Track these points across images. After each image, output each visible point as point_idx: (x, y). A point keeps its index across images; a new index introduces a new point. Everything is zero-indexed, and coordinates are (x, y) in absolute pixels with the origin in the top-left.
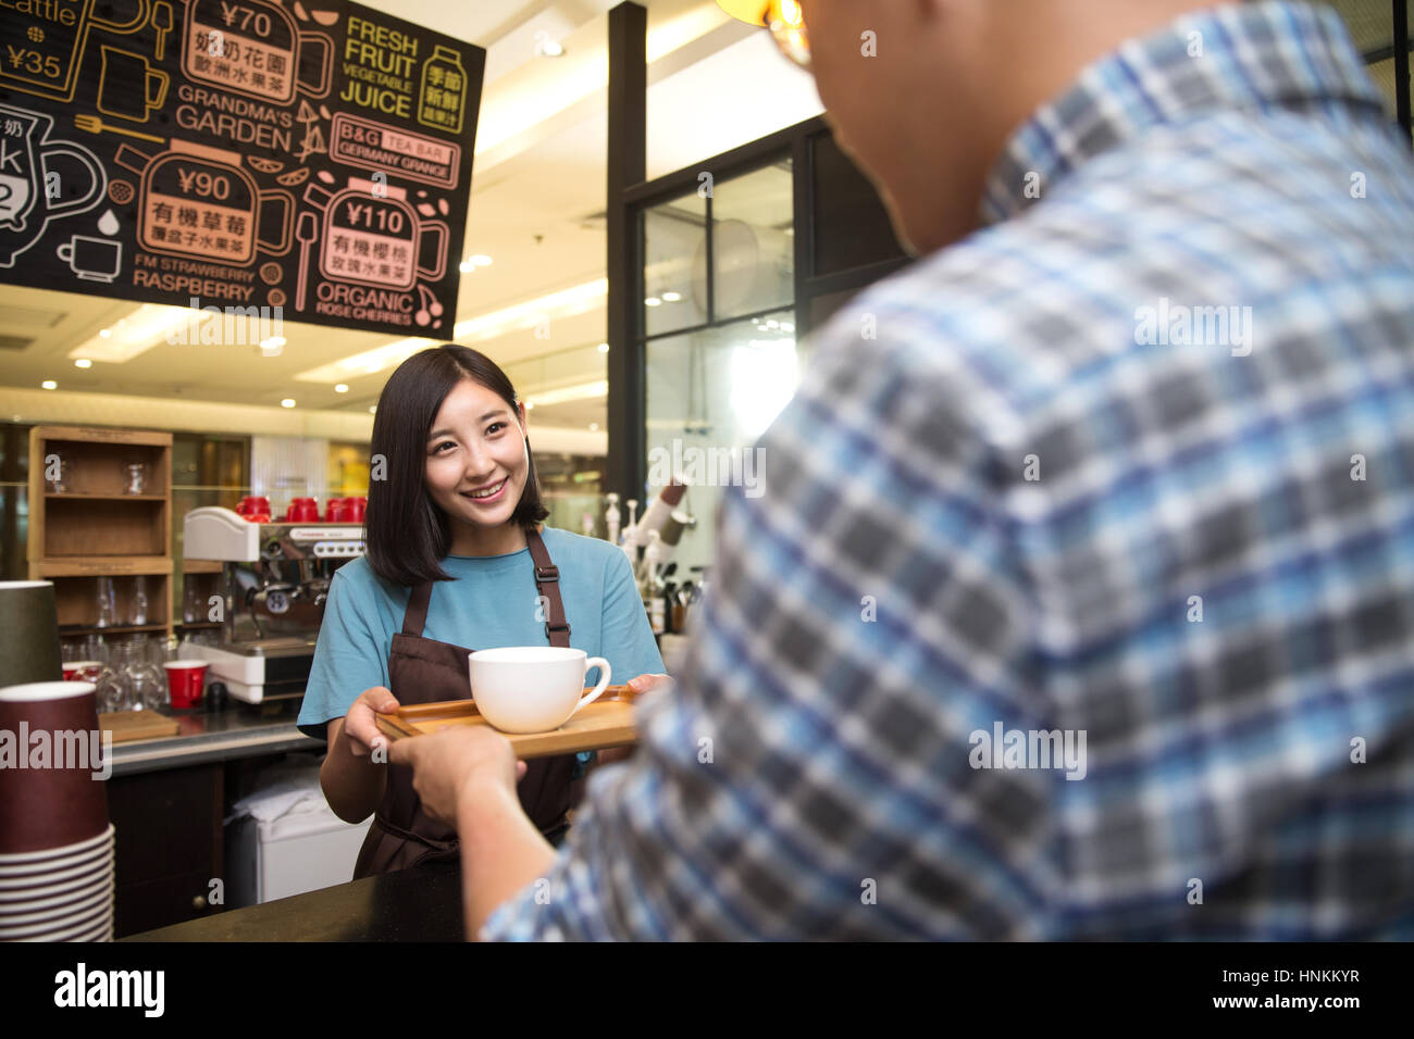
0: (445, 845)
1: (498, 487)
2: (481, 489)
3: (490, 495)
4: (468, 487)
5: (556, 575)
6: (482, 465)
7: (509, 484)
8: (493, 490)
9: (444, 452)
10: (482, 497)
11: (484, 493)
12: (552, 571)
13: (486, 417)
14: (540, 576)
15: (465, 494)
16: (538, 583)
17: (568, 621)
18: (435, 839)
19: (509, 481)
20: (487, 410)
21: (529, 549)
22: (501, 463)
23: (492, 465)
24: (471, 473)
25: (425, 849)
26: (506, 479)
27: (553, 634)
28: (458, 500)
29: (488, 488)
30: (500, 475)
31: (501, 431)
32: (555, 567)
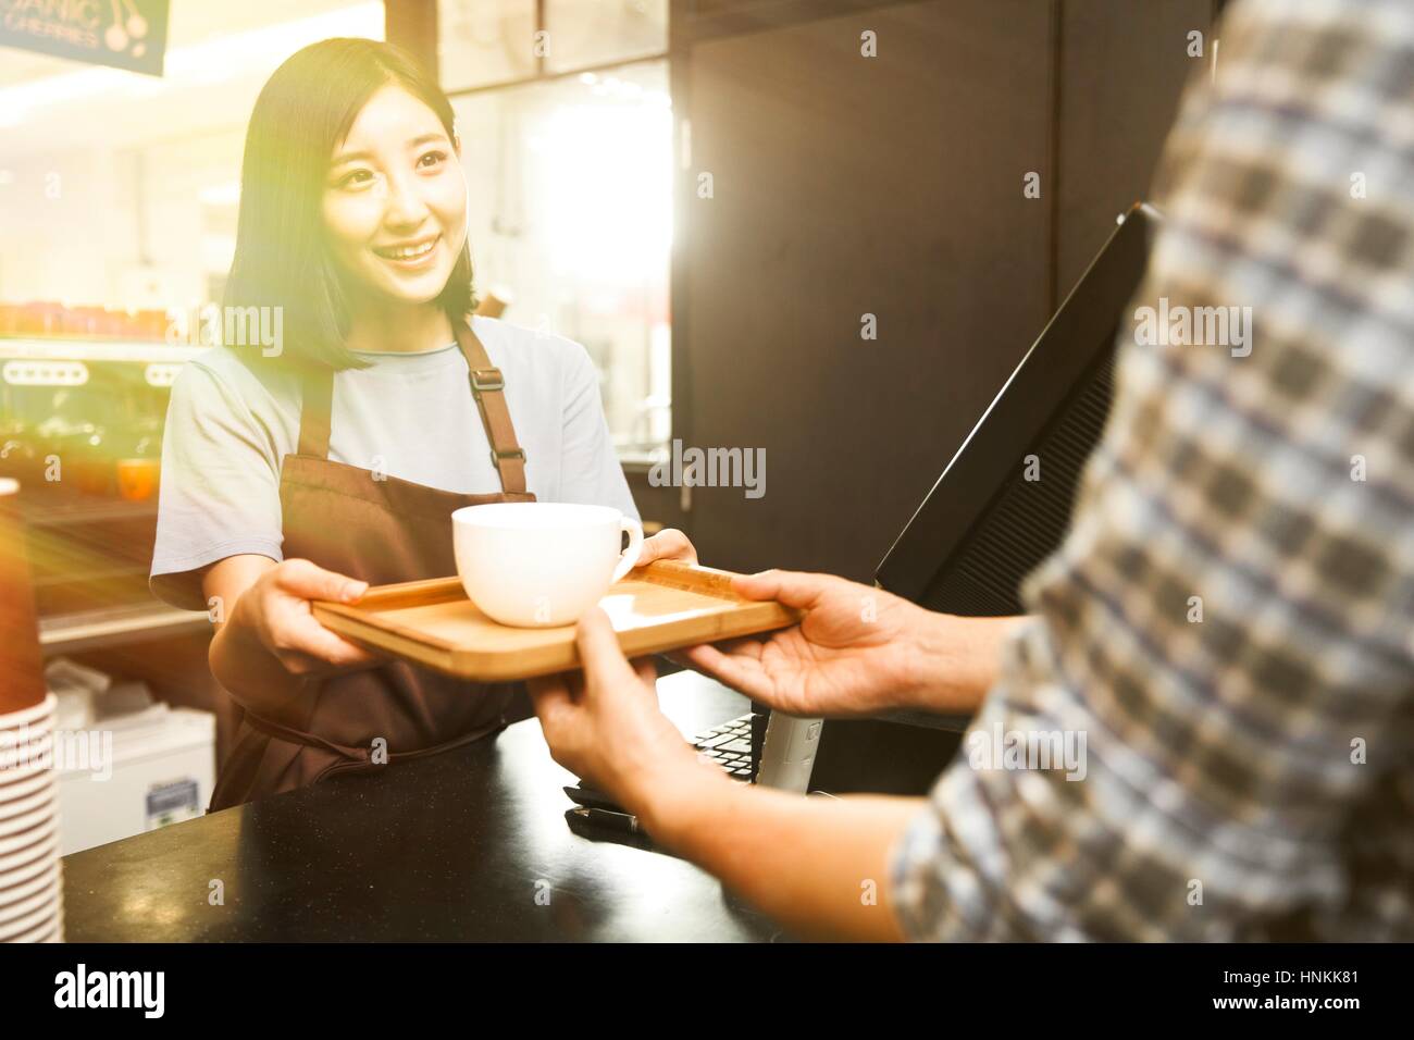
0: (363, 753)
1: (428, 246)
2: (403, 246)
3: (417, 256)
4: (388, 240)
5: (499, 381)
6: (412, 209)
7: (442, 244)
8: (421, 249)
9: (355, 184)
10: (405, 258)
11: (409, 252)
12: (493, 375)
13: (419, 141)
14: (479, 383)
15: (383, 253)
16: (475, 392)
17: (521, 445)
18: (346, 745)
19: (441, 239)
20: (422, 132)
21: (460, 346)
22: (435, 212)
23: (424, 212)
24: (395, 219)
25: (332, 759)
26: (440, 236)
27: (502, 462)
28: (369, 259)
29: (415, 245)
30: (433, 228)
31: (438, 165)
32: (496, 371)
